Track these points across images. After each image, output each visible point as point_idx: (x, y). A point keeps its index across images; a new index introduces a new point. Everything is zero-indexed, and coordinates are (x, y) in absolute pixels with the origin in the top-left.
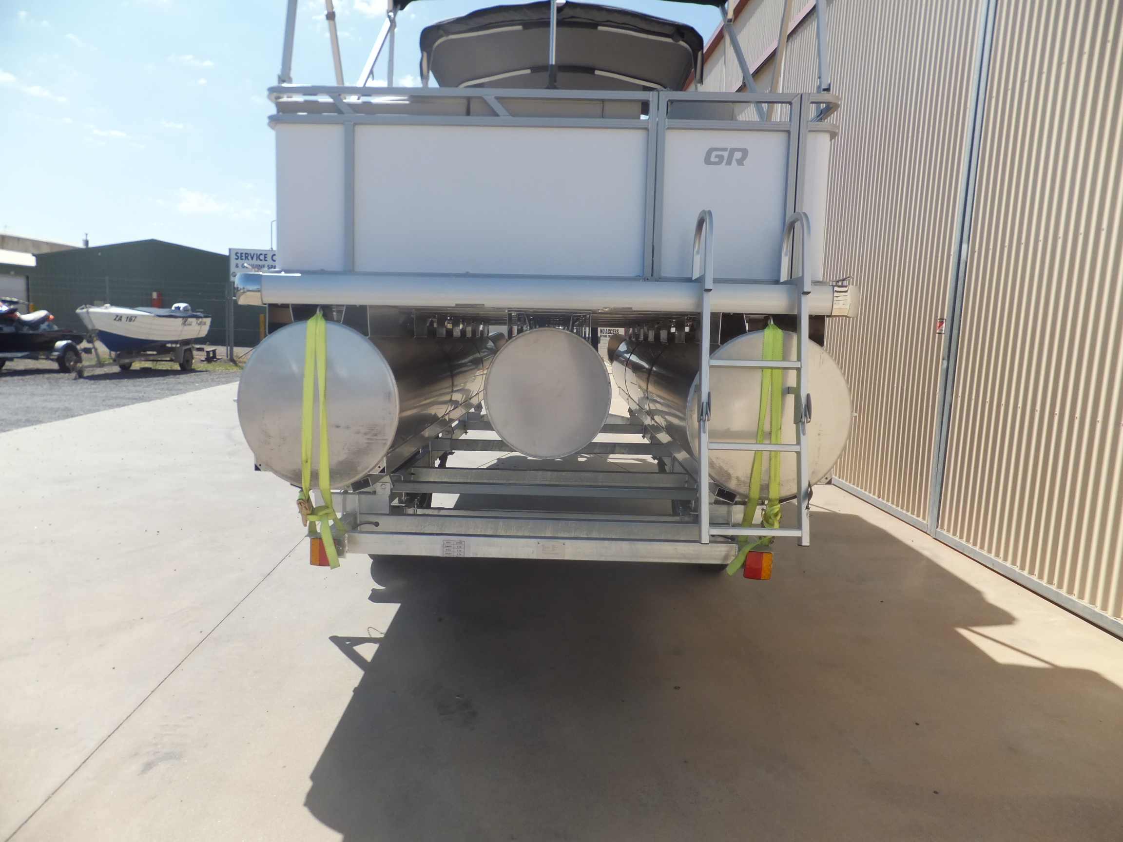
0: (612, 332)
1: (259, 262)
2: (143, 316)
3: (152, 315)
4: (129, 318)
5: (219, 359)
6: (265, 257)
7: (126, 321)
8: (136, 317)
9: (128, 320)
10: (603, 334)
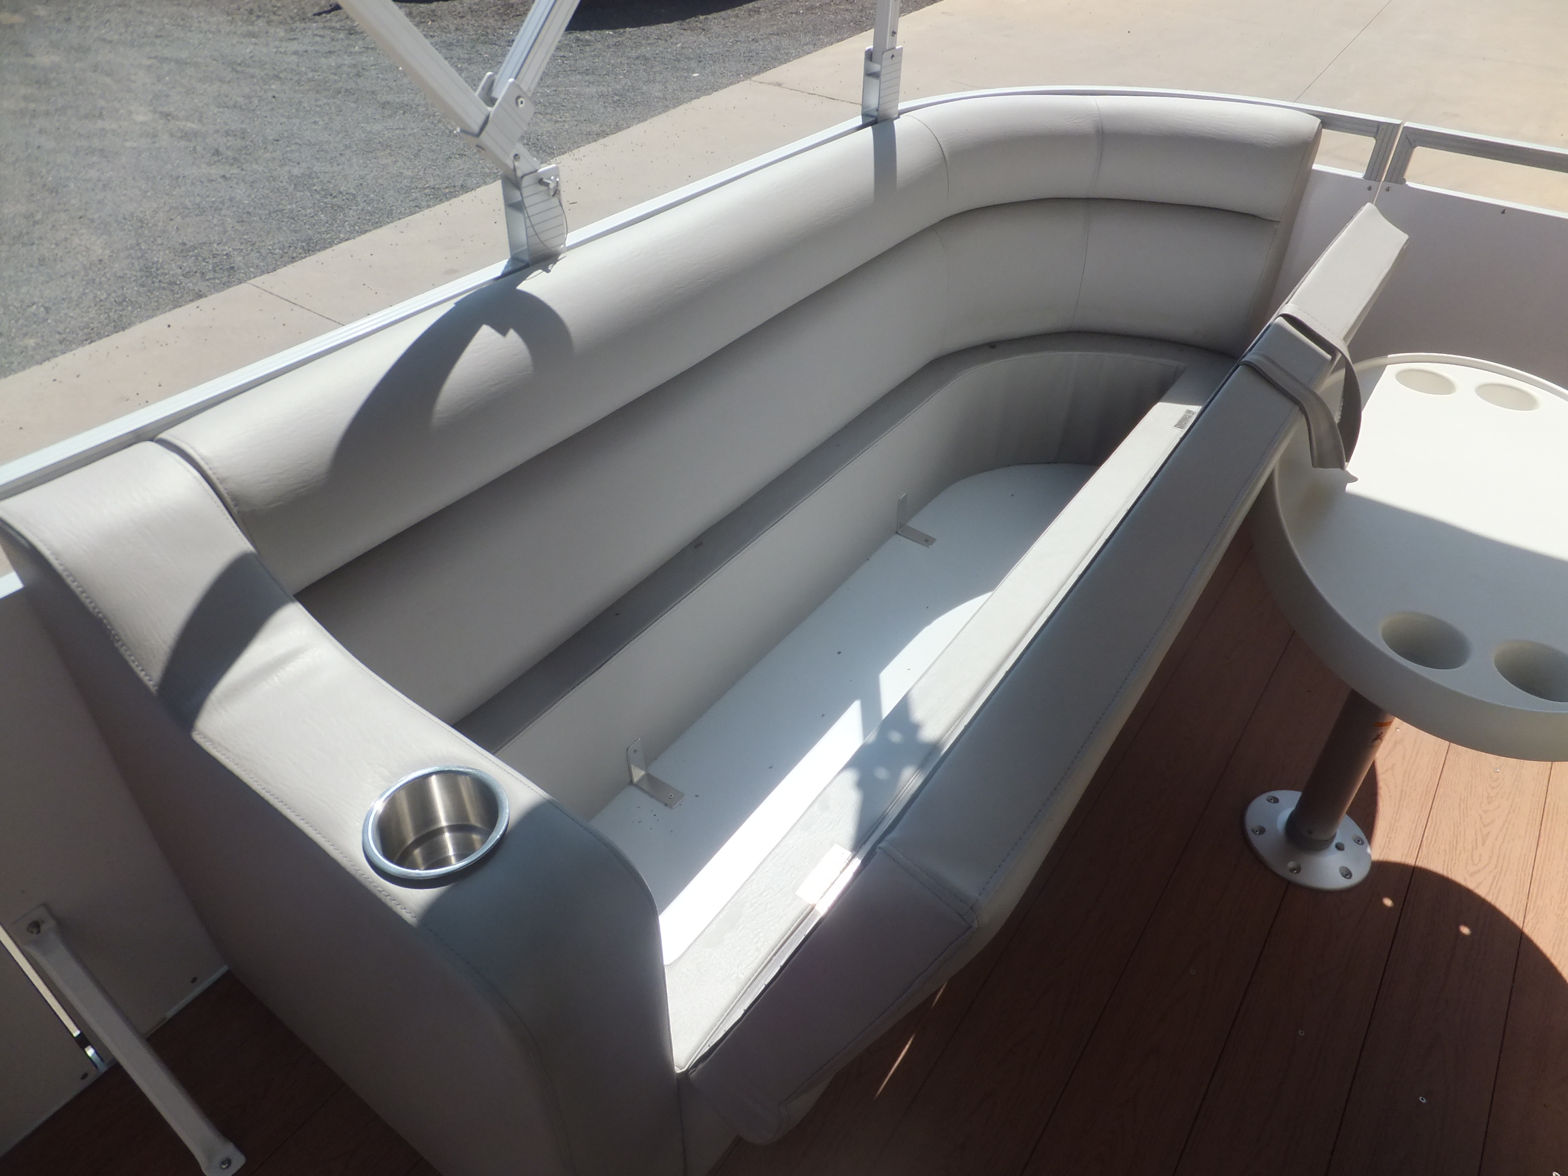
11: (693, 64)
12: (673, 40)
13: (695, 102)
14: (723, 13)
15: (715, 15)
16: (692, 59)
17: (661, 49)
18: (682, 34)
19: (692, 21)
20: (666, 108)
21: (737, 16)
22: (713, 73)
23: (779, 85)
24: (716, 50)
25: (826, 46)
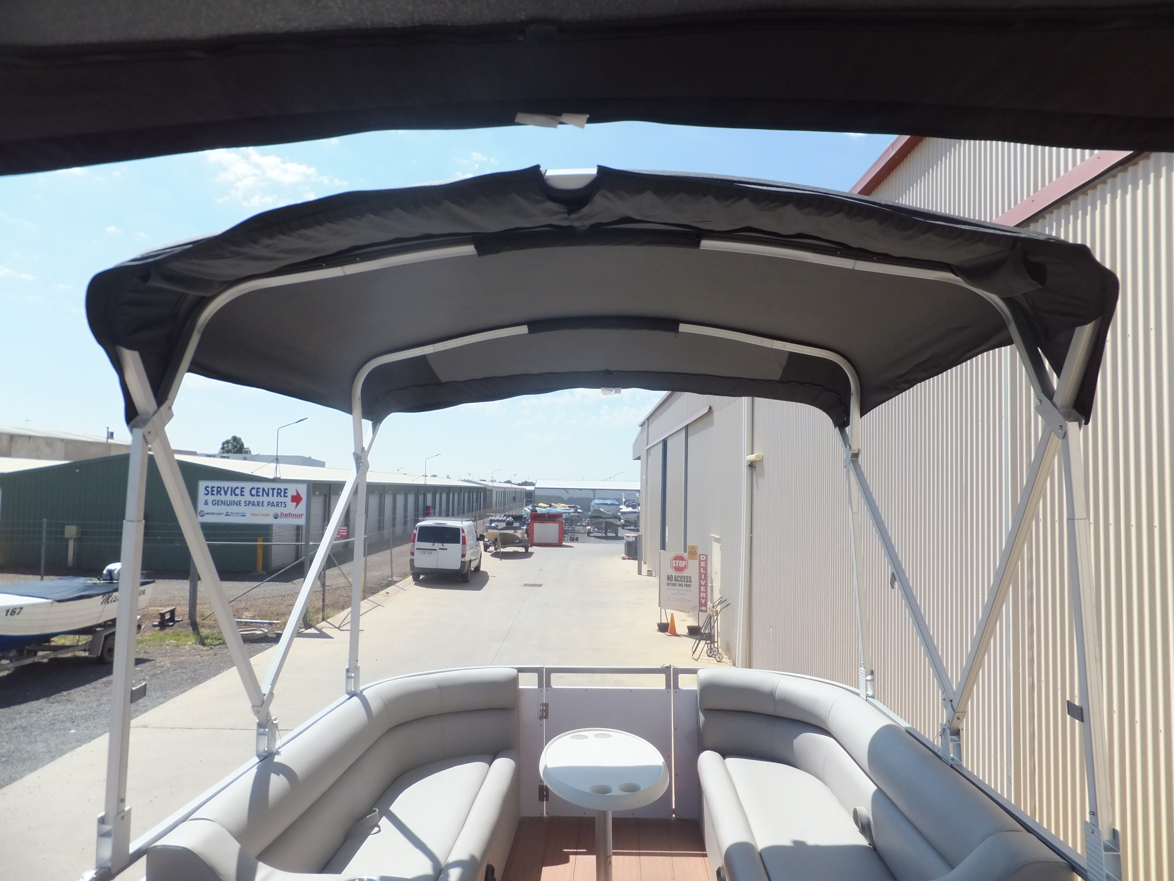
0: (683, 579)
1: (234, 498)
2: (34, 605)
3: (50, 600)
4: (10, 611)
5: (178, 621)
6: (242, 491)
7: (6, 615)
8: (21, 608)
9: (9, 614)
10: (670, 582)
11: (68, 724)
12: (45, 711)
13: (78, 750)
14: (82, 688)
15: (76, 689)
16: (65, 721)
17: (35, 719)
18: (51, 706)
19: (57, 697)
20: (53, 758)
21: (95, 688)
22: (87, 728)
23: (145, 727)
24: (84, 712)
25: (174, 697)
